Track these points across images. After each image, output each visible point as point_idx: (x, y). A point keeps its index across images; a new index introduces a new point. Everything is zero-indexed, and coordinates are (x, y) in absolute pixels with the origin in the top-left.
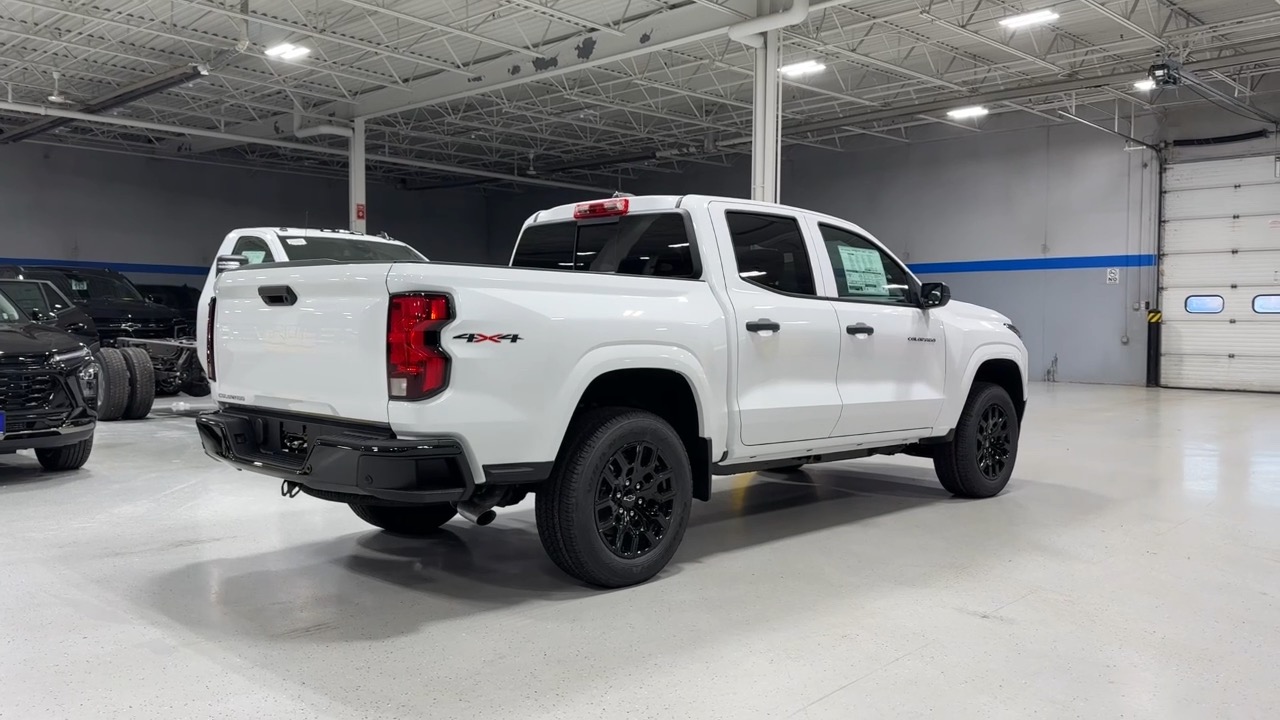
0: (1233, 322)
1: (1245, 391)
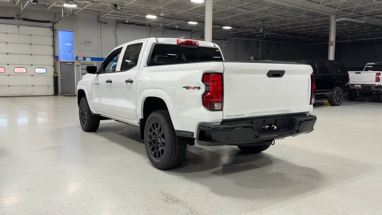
0: (9, 75)
1: (14, 96)
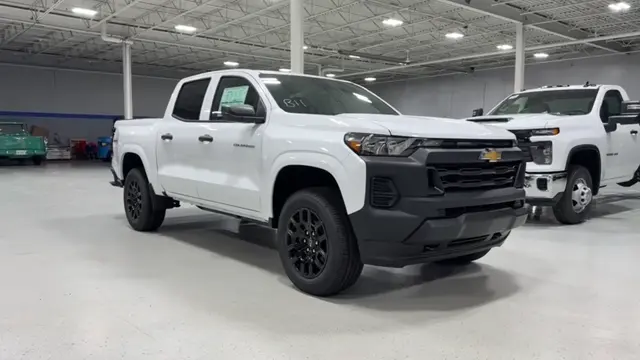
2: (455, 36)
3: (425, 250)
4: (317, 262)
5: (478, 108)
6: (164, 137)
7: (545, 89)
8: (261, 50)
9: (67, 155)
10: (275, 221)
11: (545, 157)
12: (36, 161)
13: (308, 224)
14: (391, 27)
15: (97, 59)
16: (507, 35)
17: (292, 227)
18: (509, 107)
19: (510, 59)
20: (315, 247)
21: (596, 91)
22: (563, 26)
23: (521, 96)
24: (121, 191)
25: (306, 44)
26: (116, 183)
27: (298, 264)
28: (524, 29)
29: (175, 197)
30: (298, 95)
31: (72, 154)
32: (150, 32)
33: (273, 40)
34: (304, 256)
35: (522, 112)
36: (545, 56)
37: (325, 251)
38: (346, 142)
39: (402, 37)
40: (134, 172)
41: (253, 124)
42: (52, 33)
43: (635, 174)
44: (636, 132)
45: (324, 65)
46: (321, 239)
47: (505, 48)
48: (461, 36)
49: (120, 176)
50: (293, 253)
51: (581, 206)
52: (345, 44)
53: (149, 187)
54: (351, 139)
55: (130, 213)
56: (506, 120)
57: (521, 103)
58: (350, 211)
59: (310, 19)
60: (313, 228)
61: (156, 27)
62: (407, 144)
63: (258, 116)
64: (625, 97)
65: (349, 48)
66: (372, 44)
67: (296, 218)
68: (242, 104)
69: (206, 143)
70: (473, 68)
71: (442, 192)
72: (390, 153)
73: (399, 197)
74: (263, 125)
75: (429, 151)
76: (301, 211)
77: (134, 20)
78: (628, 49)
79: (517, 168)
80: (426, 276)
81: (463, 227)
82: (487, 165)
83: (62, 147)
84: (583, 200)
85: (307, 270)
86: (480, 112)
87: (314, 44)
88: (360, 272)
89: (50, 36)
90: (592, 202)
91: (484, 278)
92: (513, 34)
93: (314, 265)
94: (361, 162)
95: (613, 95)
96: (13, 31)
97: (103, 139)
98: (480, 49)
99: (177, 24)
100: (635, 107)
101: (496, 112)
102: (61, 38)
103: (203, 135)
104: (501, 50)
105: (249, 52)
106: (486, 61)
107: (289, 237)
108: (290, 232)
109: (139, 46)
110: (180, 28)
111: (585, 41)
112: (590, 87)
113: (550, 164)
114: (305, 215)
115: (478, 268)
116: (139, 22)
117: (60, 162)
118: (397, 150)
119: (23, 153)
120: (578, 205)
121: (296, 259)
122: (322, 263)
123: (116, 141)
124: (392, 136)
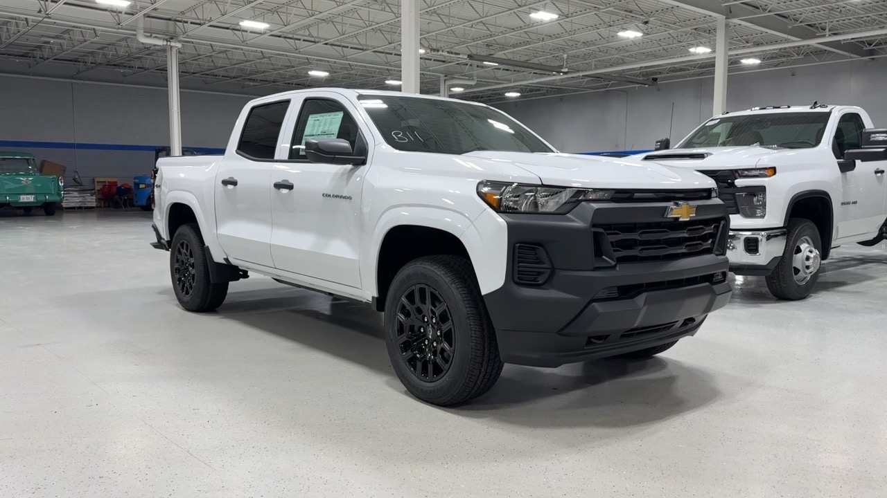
2: (631, 35)
3: (589, 343)
4: (439, 360)
5: (663, 137)
6: (225, 183)
7: (756, 111)
8: (360, 55)
9: (91, 200)
10: (380, 301)
11: (756, 207)
12: (49, 210)
13: (427, 307)
14: (541, 23)
15: (131, 67)
16: (704, 33)
17: (404, 310)
18: (706, 137)
19: (707, 66)
20: (436, 339)
21: (828, 115)
22: (782, 21)
23: (723, 121)
24: (166, 255)
25: (422, 46)
26: (159, 245)
27: (412, 361)
28: (727, 25)
29: (242, 265)
30: (412, 123)
31: (98, 200)
32: (204, 30)
33: (377, 41)
34: (421, 351)
35: (724, 144)
36: (756, 61)
37: (451, 345)
38: (480, 194)
39: (558, 36)
40: (184, 229)
41: (349, 166)
42: (67, 31)
43: (881, 229)
44: (882, 172)
45: (449, 75)
46: (445, 327)
47: (701, 51)
48: (639, 34)
49: (165, 236)
50: (406, 346)
51: (805, 275)
52: (477, 46)
53: (205, 251)
54: (485, 190)
55: (179, 288)
56: (701, 156)
57: (722, 130)
58: (485, 290)
59: (428, 11)
60: (433, 313)
61: (211, 23)
62: (565, 197)
63: (356, 155)
64: (868, 124)
65: (483, 52)
66: (514, 46)
67: (410, 297)
68: (334, 137)
69: (285, 191)
70: (655, 80)
71: (613, 263)
72: (541, 210)
73: (553, 271)
74: (362, 168)
75: (595, 206)
76: (416, 288)
77: (183, 13)
78: (871, 52)
79: (717, 228)
80: (589, 379)
81: (641, 311)
82: (676, 225)
83: (83, 191)
84: (808, 267)
85: (425, 370)
86: (665, 144)
87: (434, 45)
88: (498, 374)
89: (66, 36)
90: (821, 270)
91: (671, 380)
92: (711, 31)
93: (435, 364)
94: (500, 222)
95: (851, 120)
96: (13, 29)
97: (141, 179)
98: (667, 53)
99: (243, 19)
100: (881, 137)
101: (688, 144)
102: (81, 38)
103: (279, 180)
104: (694, 54)
105: (344, 57)
106: (674, 69)
107: (401, 325)
108: (402, 317)
109: (189, 50)
110: (247, 24)
111: (813, 42)
112: (818, 110)
113: (763, 217)
114: (422, 295)
115: (662, 364)
116: (190, 16)
117: (81, 210)
118: (551, 205)
119: (31, 199)
120: (801, 274)
121: (409, 354)
122: (447, 361)
123: (159, 186)
124: (543, 186)
